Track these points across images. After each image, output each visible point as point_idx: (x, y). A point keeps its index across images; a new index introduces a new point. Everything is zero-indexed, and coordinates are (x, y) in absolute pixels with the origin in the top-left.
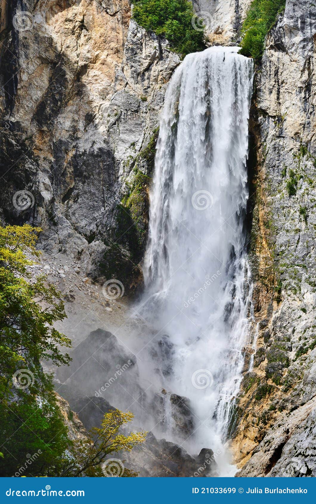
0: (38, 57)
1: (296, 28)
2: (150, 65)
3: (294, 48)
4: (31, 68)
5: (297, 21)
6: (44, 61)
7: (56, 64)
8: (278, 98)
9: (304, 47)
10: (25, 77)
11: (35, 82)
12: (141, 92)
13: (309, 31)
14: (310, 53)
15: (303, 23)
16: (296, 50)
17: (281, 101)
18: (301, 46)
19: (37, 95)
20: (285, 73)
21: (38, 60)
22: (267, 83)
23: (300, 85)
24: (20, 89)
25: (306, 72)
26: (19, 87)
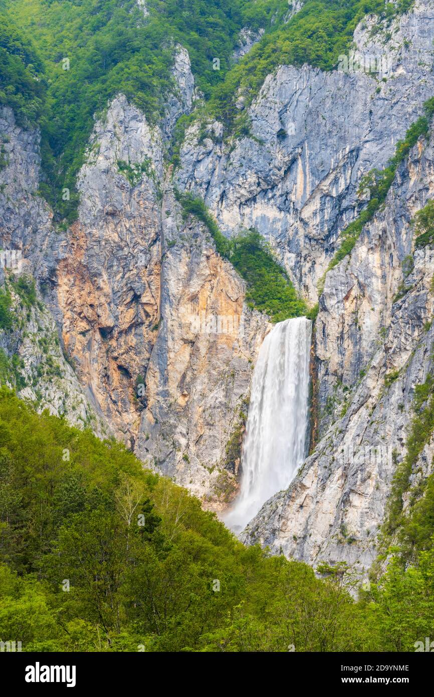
0: (182, 339)
1: (333, 295)
2: (255, 335)
3: (333, 309)
4: (177, 347)
5: (333, 289)
6: (186, 341)
7: (194, 343)
8: (325, 347)
9: (338, 308)
10: (172, 355)
11: (180, 359)
12: (249, 355)
13: (341, 296)
14: (343, 311)
15: (336, 290)
16: (334, 310)
17: (327, 349)
18: (336, 306)
19: (181, 367)
20: (329, 327)
21: (181, 341)
22: (319, 336)
23: (337, 335)
24: (168, 365)
25: (341, 326)
26: (168, 363)
